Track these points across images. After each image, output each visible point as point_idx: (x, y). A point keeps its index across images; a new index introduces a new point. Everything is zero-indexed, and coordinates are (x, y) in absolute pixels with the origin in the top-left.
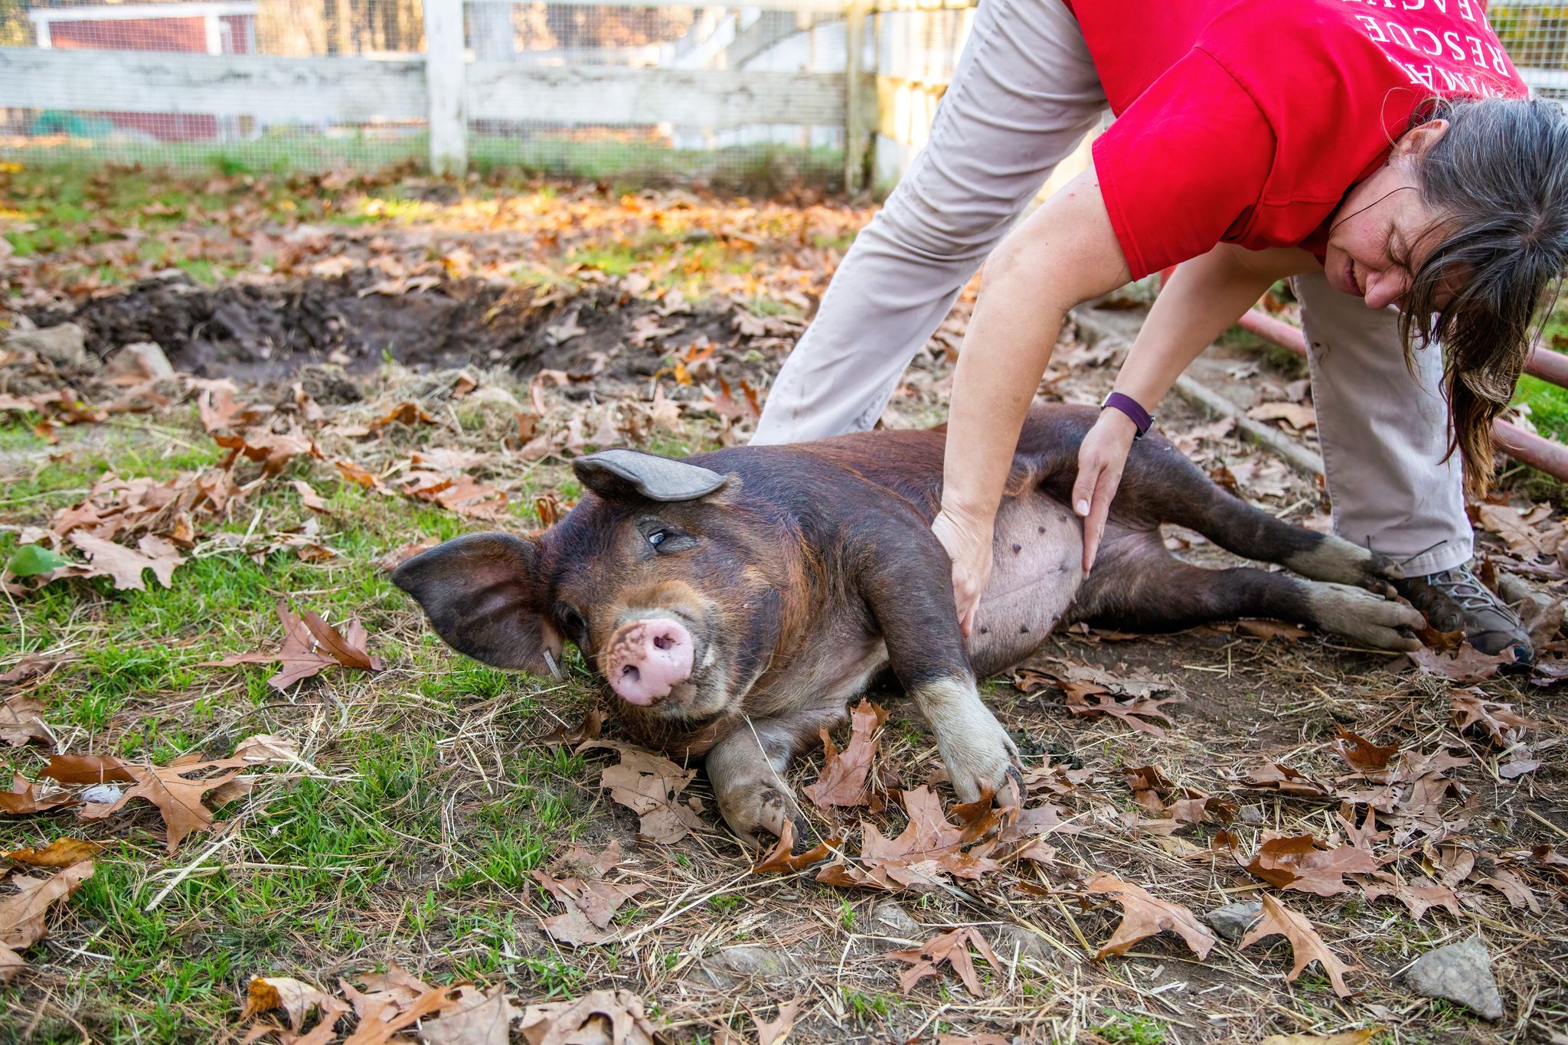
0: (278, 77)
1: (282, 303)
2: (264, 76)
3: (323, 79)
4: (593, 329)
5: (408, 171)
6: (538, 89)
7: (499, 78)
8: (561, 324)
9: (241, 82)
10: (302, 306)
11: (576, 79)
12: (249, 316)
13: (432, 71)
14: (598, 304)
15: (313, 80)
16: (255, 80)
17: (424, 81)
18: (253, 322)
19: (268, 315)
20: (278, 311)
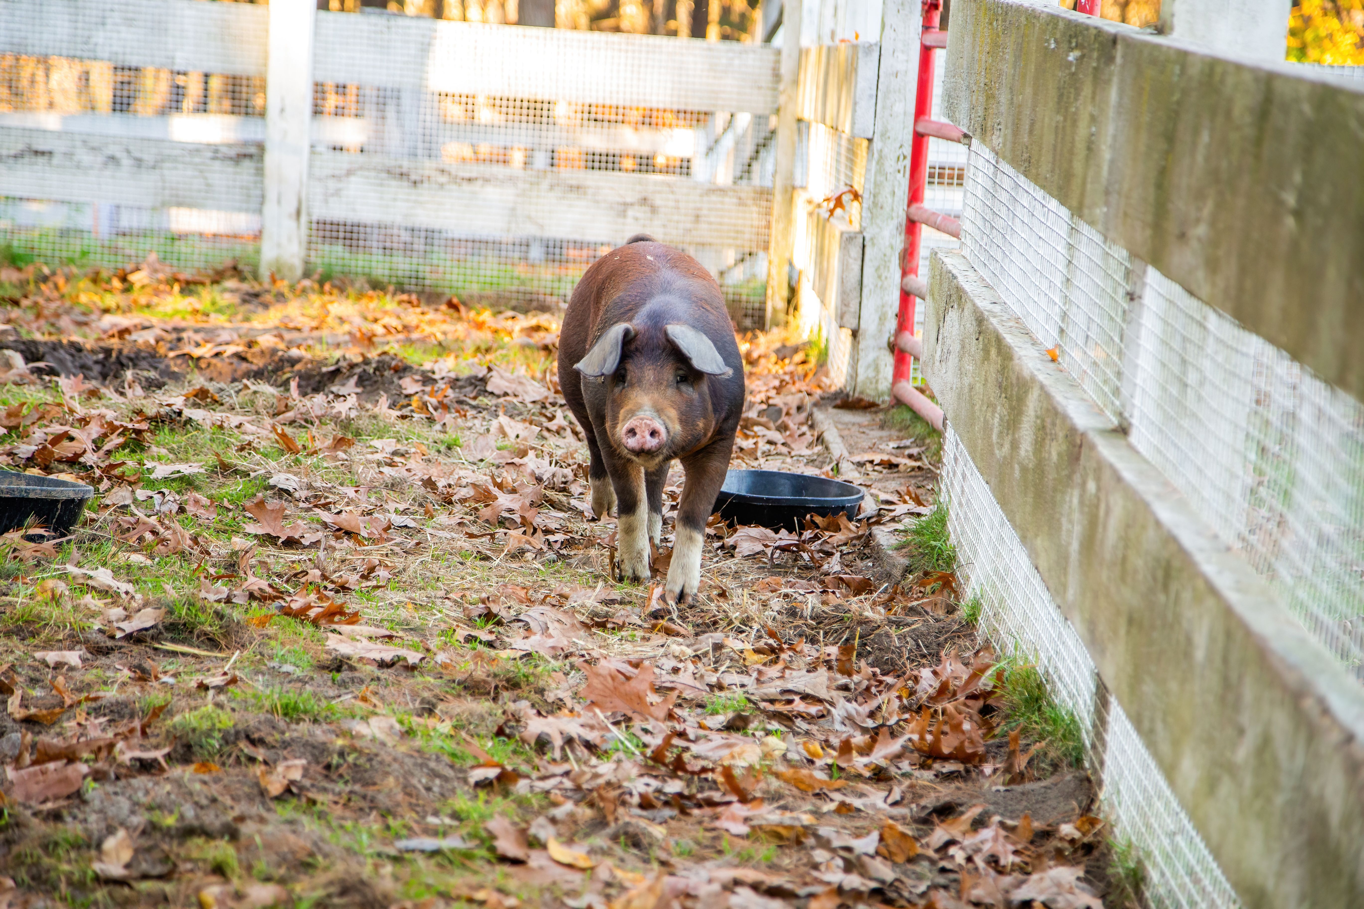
0: (85, 157)
1: (101, 356)
2: (69, 155)
3: (139, 162)
4: (369, 388)
5: (230, 273)
6: (398, 189)
7: (349, 173)
8: (343, 385)
9: (41, 160)
10: (118, 358)
11: (443, 179)
12: (73, 362)
13: (270, 158)
14: (376, 369)
15: (126, 162)
16: (56, 160)
17: (260, 172)
18: (75, 367)
19: (90, 363)
20: (96, 362)
